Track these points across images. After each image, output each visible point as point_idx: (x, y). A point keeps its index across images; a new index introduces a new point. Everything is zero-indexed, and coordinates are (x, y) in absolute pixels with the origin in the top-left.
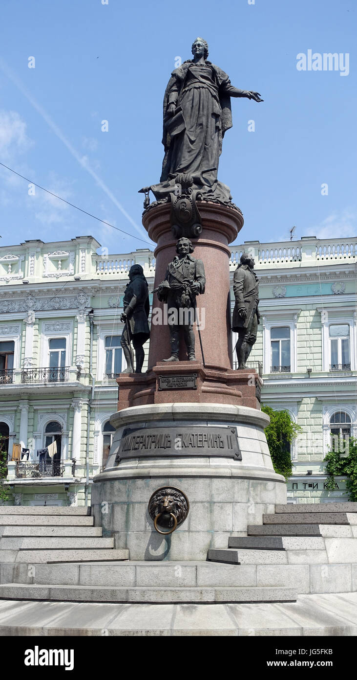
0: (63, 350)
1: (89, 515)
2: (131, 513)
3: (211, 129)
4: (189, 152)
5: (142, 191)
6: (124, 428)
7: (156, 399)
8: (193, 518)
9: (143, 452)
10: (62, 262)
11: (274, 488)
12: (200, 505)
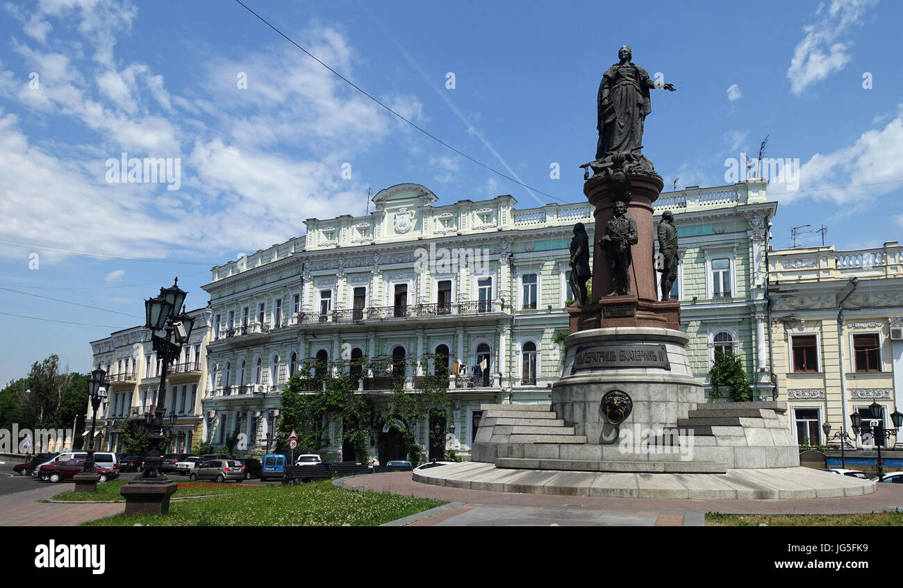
0: (489, 287)
1: (552, 410)
2: (587, 410)
3: (637, 115)
4: (620, 135)
5: (582, 167)
6: (577, 346)
7: (602, 324)
8: (635, 413)
9: (594, 364)
10: (486, 217)
11: (696, 391)
12: (640, 403)
